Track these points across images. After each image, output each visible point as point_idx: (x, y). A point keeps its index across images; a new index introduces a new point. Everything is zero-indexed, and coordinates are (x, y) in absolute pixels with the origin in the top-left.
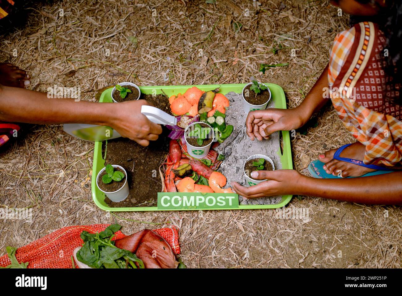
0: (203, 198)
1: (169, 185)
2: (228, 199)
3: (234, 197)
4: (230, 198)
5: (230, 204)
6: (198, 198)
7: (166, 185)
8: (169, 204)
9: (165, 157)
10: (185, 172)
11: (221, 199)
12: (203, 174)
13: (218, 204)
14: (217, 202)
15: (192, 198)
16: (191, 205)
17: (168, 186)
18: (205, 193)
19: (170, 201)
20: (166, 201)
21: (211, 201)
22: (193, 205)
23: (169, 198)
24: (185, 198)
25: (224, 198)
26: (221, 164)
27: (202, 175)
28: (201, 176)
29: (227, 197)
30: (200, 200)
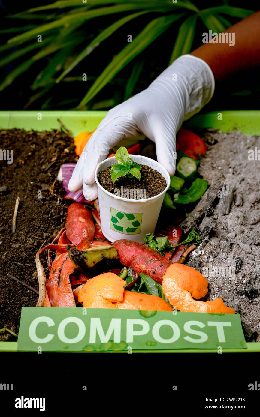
0: (144, 323)
1: (58, 289)
2: (215, 328)
3: (229, 324)
4: (220, 326)
5: (222, 338)
6: (131, 323)
7: (48, 289)
8: (50, 337)
9: (54, 235)
10: (100, 259)
11: (193, 327)
12: (149, 270)
13: (187, 338)
14: (183, 334)
15: (115, 324)
16: (111, 341)
17: (55, 293)
18: (150, 311)
19: (54, 330)
20: (42, 330)
21: (166, 332)
22: (117, 340)
23: (50, 323)
24: (96, 323)
25: (201, 325)
26: (191, 252)
27: (145, 273)
28: (142, 275)
29: (210, 324)
30: (138, 328)
